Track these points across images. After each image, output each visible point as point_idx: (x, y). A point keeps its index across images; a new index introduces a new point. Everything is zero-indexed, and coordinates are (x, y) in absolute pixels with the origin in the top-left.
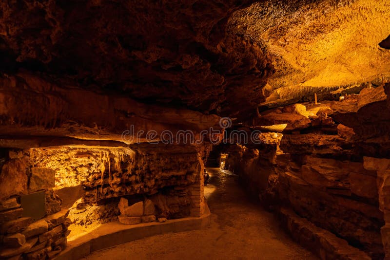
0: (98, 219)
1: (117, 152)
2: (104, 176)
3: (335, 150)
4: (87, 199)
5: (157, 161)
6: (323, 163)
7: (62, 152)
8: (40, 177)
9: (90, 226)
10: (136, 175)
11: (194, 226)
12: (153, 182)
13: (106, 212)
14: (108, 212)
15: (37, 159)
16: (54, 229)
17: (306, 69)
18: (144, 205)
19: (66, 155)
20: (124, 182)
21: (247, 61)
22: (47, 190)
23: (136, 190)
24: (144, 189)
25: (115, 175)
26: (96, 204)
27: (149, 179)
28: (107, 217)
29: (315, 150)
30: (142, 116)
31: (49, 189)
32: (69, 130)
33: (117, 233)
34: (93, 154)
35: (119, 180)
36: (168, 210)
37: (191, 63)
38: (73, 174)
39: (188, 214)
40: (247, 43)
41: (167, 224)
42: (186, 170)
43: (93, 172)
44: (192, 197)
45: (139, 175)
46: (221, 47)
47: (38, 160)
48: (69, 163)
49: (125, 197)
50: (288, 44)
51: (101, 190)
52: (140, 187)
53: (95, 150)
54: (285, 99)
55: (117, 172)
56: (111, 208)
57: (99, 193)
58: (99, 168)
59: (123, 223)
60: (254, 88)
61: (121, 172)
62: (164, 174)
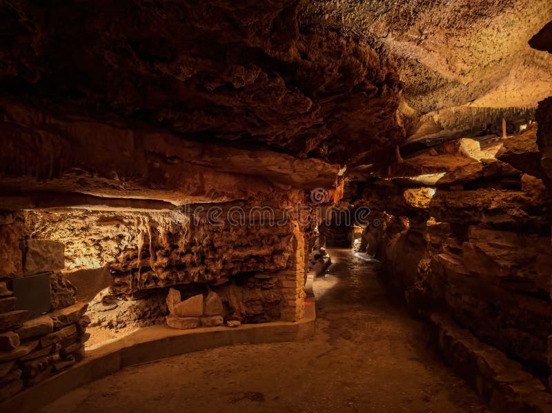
0: (135, 320)
1: (162, 218)
2: (142, 254)
3: (514, 217)
4: (118, 289)
5: (224, 233)
6: (497, 238)
7: (75, 217)
8: (41, 253)
9: (123, 330)
10: (193, 254)
11: (285, 336)
12: (219, 265)
13: (147, 309)
14: (150, 310)
15: (36, 226)
16: (62, 330)
17: (469, 78)
18: (205, 300)
19: (81, 221)
20: (174, 263)
21: (347, 72)
22: (53, 273)
23: (193, 277)
24: (206, 276)
25: (160, 254)
26: (132, 297)
27: (213, 260)
28: (150, 318)
29: (484, 217)
30: (193, 161)
31: (56, 271)
32: (78, 182)
33: (162, 340)
34: (125, 220)
35: (165, 260)
36: (244, 310)
37: (246, 78)
38: (93, 251)
39: (277, 317)
40: (348, 41)
41: (242, 331)
42: (272, 248)
43: (125, 248)
44: (284, 290)
45: (197, 254)
46: (299, 51)
47: (37, 229)
48: (88, 234)
49: (176, 287)
50: (426, 38)
51: (138, 275)
52: (199, 272)
53: (127, 214)
54: (455, 131)
55: (163, 248)
56: (156, 305)
57: (135, 281)
58: (134, 242)
59: (172, 325)
60: (377, 114)
61: (169, 249)
62: (237, 253)
